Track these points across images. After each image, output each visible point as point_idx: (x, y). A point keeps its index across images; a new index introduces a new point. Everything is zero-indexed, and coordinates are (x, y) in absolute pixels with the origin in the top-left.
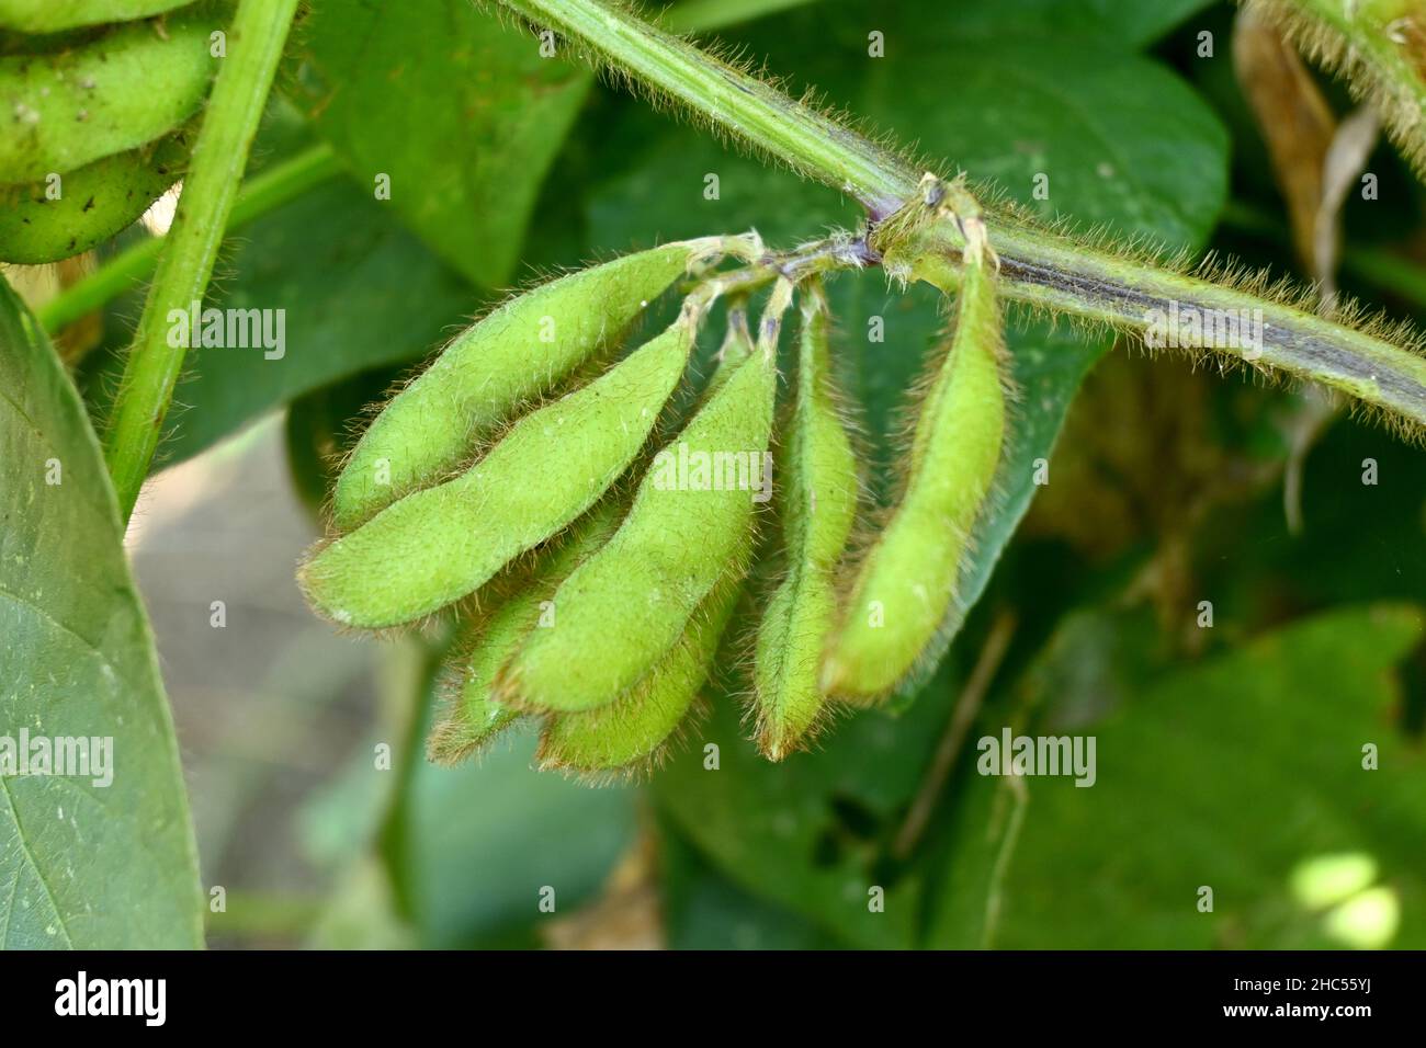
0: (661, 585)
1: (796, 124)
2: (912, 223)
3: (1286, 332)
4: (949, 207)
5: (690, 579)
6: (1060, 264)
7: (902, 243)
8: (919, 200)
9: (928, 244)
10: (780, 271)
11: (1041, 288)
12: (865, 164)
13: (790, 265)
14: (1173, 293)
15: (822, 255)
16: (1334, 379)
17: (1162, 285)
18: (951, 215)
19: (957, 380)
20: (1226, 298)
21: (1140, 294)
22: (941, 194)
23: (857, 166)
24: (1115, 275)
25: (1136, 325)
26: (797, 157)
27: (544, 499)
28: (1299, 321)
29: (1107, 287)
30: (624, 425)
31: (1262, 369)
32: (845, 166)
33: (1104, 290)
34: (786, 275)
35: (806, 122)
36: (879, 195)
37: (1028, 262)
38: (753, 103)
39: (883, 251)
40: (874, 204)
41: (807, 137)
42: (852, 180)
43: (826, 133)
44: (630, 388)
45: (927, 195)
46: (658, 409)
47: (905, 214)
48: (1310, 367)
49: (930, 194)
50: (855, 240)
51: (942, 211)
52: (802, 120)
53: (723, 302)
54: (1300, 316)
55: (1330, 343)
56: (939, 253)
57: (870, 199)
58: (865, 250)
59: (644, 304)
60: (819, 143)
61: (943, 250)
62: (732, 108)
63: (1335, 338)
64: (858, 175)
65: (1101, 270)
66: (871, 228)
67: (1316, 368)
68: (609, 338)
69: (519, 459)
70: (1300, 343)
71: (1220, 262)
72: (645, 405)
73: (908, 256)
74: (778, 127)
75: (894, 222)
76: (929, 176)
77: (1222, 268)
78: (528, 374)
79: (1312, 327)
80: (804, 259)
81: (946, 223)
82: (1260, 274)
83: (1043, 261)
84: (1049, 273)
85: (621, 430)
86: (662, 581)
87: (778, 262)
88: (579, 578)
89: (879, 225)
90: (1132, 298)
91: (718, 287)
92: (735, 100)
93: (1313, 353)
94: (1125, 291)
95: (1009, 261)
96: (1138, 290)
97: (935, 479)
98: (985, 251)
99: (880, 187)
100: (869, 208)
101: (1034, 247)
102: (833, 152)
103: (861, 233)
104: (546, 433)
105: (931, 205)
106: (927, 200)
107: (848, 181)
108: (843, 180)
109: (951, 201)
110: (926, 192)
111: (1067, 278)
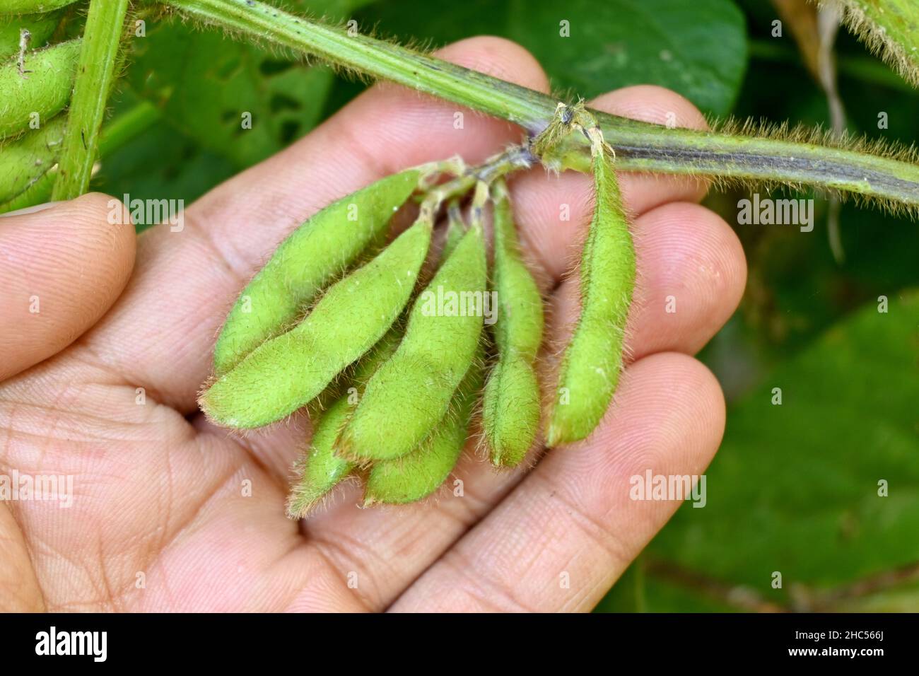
0: (433, 375)
1: (472, 84)
2: (556, 135)
3: (805, 160)
4: (576, 122)
5: (450, 371)
6: (654, 144)
7: (551, 149)
8: (558, 121)
9: (569, 145)
10: (478, 178)
11: (645, 160)
12: (519, 102)
13: (484, 173)
14: (730, 149)
15: (504, 163)
16: (841, 185)
17: (721, 145)
18: (579, 128)
19: (600, 233)
20: (763, 146)
21: (709, 153)
22: (571, 115)
23: (515, 104)
24: (691, 144)
25: (709, 174)
26: (476, 105)
27: (354, 331)
28: (812, 152)
29: (687, 153)
30: (399, 281)
31: (795, 187)
32: (507, 106)
33: (685, 155)
34: (482, 180)
35: (477, 81)
36: (532, 120)
37: (634, 146)
38: (442, 76)
39: (540, 155)
40: (530, 126)
41: (481, 91)
42: (514, 113)
43: (491, 86)
44: (398, 260)
45: (562, 117)
46: (417, 270)
47: (550, 131)
48: (824, 180)
49: (564, 116)
50: (522, 150)
51: (573, 126)
52: (475, 80)
53: (445, 204)
54: (812, 149)
55: (834, 162)
56: (576, 150)
57: (527, 123)
58: (530, 155)
59: (395, 209)
60: (488, 93)
61: (579, 148)
62: (429, 81)
63: (837, 158)
64: (516, 109)
65: (681, 142)
66: (531, 142)
67: (829, 180)
68: (378, 233)
69: (335, 308)
70: (815, 165)
71: (755, 123)
72: (409, 269)
73: (557, 156)
74: (460, 88)
75: (544, 137)
76: (561, 105)
77: (758, 126)
78: (330, 260)
79: (821, 155)
80: (492, 168)
81: (577, 131)
82: (783, 126)
83: (643, 143)
84: (648, 150)
85: (397, 285)
86: (433, 373)
87: (475, 172)
88: (380, 375)
89: (536, 140)
90: (703, 157)
91: (440, 195)
92: (431, 76)
93: (825, 170)
94: (699, 153)
95: (622, 147)
96: (707, 151)
97: (597, 299)
98: (604, 146)
99: (532, 114)
100: (527, 129)
101: (635, 135)
102: (498, 98)
103: (525, 145)
104: (349, 290)
105: (566, 123)
106: (563, 120)
107: (511, 114)
108: (507, 114)
109: (577, 119)
110: (561, 115)
111: (660, 151)
